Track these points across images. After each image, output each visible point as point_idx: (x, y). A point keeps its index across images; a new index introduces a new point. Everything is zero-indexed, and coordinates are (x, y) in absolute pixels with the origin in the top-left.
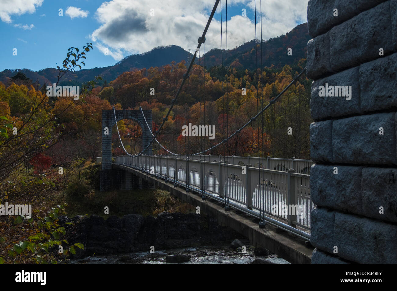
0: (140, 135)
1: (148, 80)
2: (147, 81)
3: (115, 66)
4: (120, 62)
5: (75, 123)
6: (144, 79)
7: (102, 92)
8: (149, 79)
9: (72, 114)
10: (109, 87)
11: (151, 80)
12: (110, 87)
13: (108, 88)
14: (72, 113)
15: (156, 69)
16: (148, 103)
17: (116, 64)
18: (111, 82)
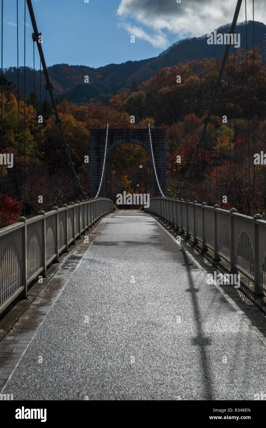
0: (181, 167)
1: (198, 79)
2: (197, 80)
3: (158, 57)
4: (166, 51)
5: (75, 150)
6: (193, 77)
7: (127, 100)
8: (200, 77)
9: (71, 136)
10: (138, 92)
11: (203, 79)
12: (140, 92)
13: (137, 93)
14: (70, 134)
15: (212, 62)
16: (197, 116)
17: (160, 54)
18: (143, 84)
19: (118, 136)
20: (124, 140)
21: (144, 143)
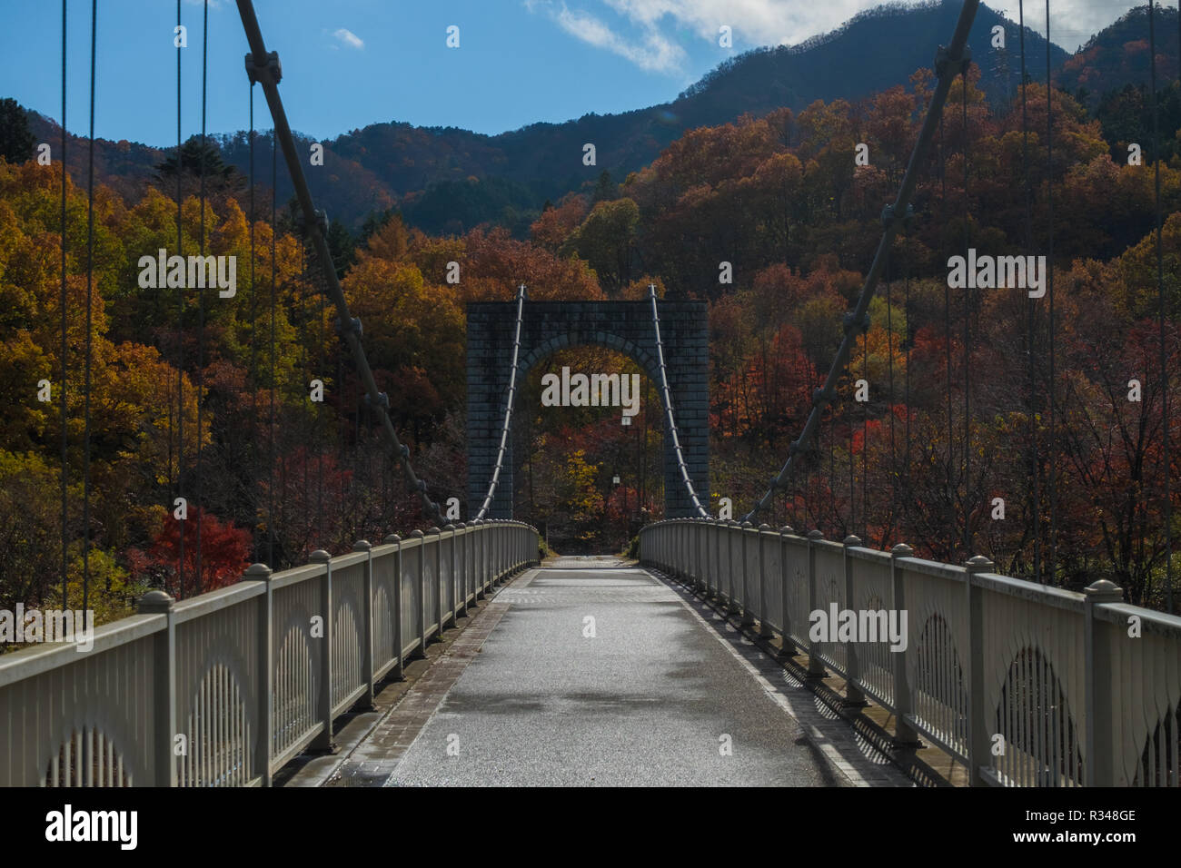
0: (746, 426)
1: (798, 162)
2: (794, 167)
3: (675, 102)
4: (698, 84)
5: (423, 371)
6: (781, 157)
7: (584, 224)
8: (803, 157)
9: (411, 330)
10: (618, 202)
11: (812, 163)
12: (623, 201)
13: (613, 205)
14: (411, 323)
15: (837, 112)
16: (793, 273)
17: (681, 95)
18: (632, 179)
19: (555, 324)
20: (574, 336)
21: (636, 345)
